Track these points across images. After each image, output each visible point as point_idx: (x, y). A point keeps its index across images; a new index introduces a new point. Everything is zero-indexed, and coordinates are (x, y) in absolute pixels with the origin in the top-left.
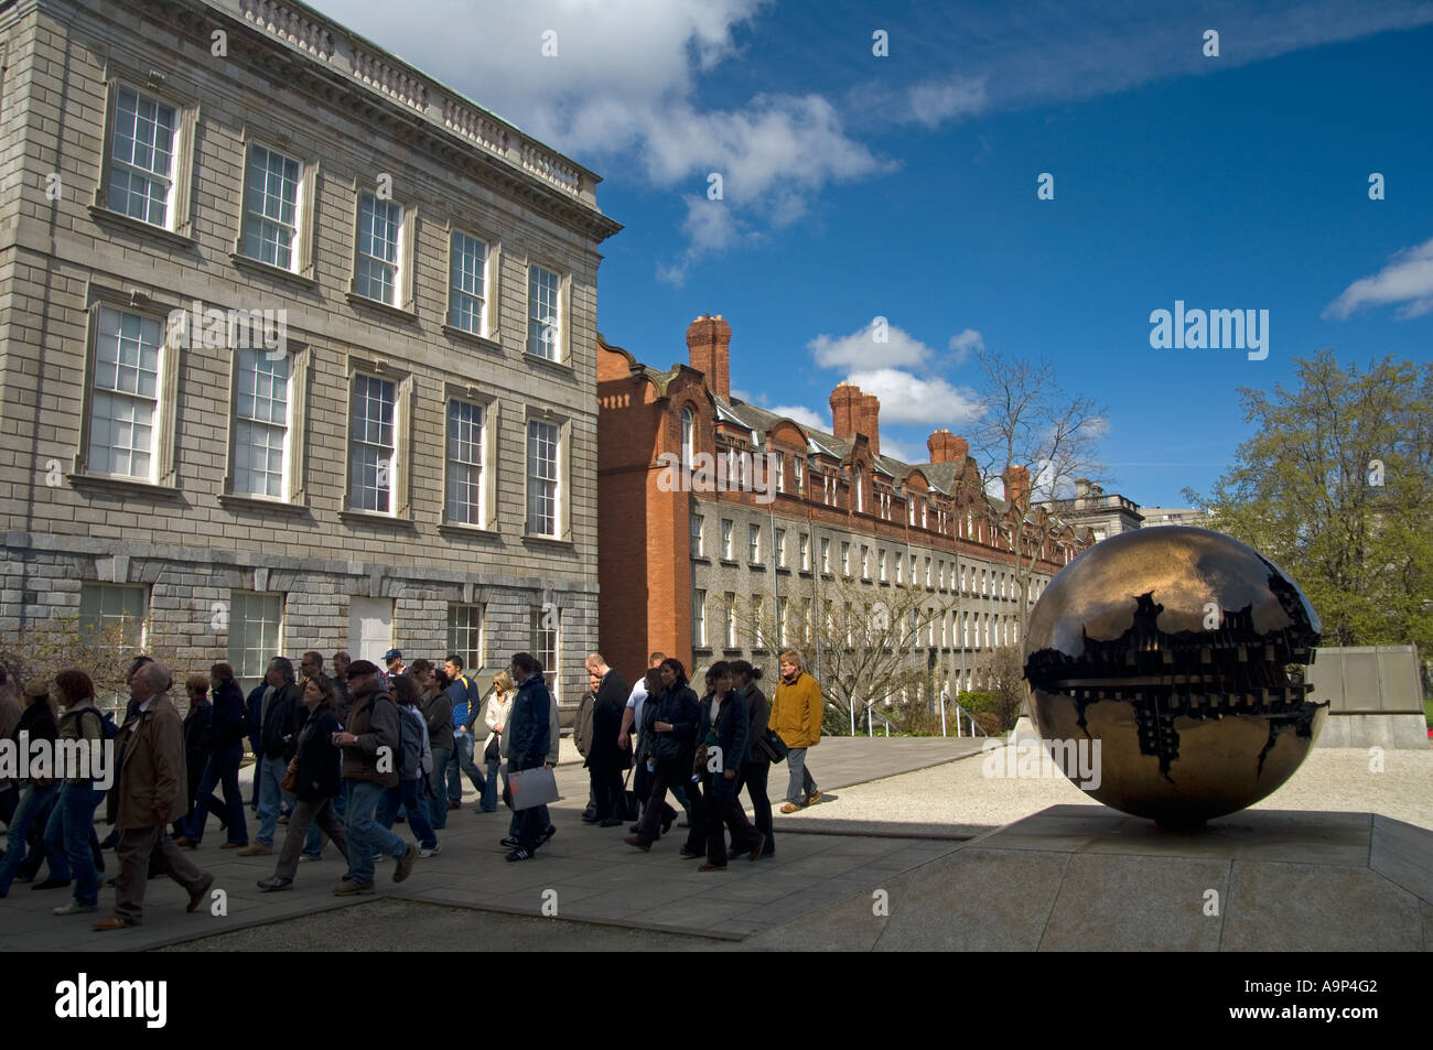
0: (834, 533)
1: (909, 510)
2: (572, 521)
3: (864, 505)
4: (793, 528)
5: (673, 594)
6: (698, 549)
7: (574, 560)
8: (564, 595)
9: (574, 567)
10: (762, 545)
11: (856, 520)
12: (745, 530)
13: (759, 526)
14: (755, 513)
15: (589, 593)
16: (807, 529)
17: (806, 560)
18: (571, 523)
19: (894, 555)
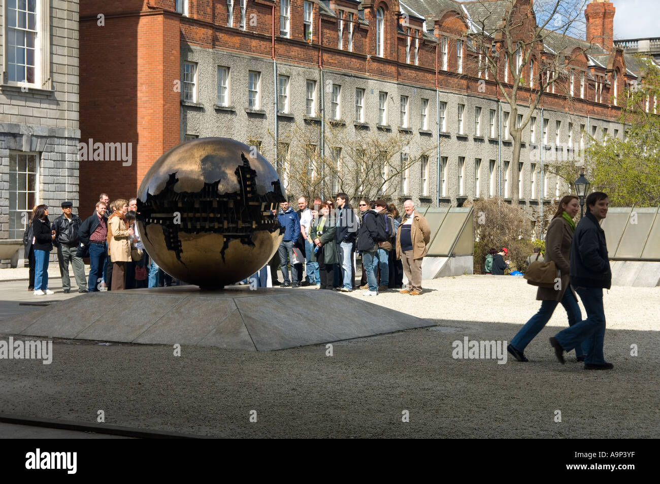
0: (347, 78)
1: (441, 55)
2: (52, 69)
3: (385, 49)
4: (299, 74)
5: (161, 139)
6: (191, 96)
7: (54, 107)
8: (44, 140)
9: (57, 114)
10: (263, 91)
11: (375, 65)
12: (244, 76)
13: (259, 73)
14: (256, 59)
15: (70, 138)
16: (316, 75)
17: (314, 106)
18: (51, 72)
19: (419, 103)
